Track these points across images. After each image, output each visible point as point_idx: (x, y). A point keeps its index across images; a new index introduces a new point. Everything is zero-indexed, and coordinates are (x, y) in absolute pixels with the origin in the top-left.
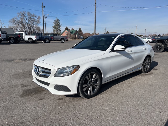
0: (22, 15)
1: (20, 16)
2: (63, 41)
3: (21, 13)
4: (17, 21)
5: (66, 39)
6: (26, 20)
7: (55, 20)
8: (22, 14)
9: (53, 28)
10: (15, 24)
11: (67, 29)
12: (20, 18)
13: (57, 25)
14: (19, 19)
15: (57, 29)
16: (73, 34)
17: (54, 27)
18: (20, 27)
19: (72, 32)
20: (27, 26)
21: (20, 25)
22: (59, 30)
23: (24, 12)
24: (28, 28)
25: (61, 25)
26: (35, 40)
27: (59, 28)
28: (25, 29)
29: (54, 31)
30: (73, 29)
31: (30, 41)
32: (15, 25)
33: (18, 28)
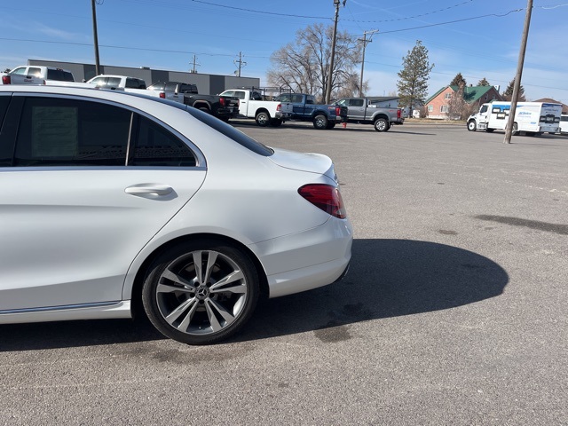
0: (309, 38)
1: (304, 41)
2: (381, 125)
3: (309, 30)
4: (293, 55)
5: (395, 119)
6: (319, 52)
7: (411, 50)
8: (309, 34)
9: (400, 79)
10: (287, 65)
11: (459, 81)
12: (302, 47)
13: (416, 68)
14: (300, 50)
15: (414, 81)
16: (473, 101)
17: (404, 75)
18: (300, 74)
19: (473, 94)
20: (319, 72)
21: (301, 68)
22: (420, 84)
23: (316, 27)
24: (321, 78)
25: (431, 65)
26: (277, 115)
27: (420, 79)
28: (313, 80)
29: (402, 89)
30: (484, 83)
31: (263, 118)
32: (286, 69)
33: (292, 80)
